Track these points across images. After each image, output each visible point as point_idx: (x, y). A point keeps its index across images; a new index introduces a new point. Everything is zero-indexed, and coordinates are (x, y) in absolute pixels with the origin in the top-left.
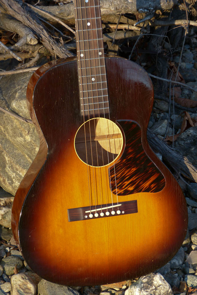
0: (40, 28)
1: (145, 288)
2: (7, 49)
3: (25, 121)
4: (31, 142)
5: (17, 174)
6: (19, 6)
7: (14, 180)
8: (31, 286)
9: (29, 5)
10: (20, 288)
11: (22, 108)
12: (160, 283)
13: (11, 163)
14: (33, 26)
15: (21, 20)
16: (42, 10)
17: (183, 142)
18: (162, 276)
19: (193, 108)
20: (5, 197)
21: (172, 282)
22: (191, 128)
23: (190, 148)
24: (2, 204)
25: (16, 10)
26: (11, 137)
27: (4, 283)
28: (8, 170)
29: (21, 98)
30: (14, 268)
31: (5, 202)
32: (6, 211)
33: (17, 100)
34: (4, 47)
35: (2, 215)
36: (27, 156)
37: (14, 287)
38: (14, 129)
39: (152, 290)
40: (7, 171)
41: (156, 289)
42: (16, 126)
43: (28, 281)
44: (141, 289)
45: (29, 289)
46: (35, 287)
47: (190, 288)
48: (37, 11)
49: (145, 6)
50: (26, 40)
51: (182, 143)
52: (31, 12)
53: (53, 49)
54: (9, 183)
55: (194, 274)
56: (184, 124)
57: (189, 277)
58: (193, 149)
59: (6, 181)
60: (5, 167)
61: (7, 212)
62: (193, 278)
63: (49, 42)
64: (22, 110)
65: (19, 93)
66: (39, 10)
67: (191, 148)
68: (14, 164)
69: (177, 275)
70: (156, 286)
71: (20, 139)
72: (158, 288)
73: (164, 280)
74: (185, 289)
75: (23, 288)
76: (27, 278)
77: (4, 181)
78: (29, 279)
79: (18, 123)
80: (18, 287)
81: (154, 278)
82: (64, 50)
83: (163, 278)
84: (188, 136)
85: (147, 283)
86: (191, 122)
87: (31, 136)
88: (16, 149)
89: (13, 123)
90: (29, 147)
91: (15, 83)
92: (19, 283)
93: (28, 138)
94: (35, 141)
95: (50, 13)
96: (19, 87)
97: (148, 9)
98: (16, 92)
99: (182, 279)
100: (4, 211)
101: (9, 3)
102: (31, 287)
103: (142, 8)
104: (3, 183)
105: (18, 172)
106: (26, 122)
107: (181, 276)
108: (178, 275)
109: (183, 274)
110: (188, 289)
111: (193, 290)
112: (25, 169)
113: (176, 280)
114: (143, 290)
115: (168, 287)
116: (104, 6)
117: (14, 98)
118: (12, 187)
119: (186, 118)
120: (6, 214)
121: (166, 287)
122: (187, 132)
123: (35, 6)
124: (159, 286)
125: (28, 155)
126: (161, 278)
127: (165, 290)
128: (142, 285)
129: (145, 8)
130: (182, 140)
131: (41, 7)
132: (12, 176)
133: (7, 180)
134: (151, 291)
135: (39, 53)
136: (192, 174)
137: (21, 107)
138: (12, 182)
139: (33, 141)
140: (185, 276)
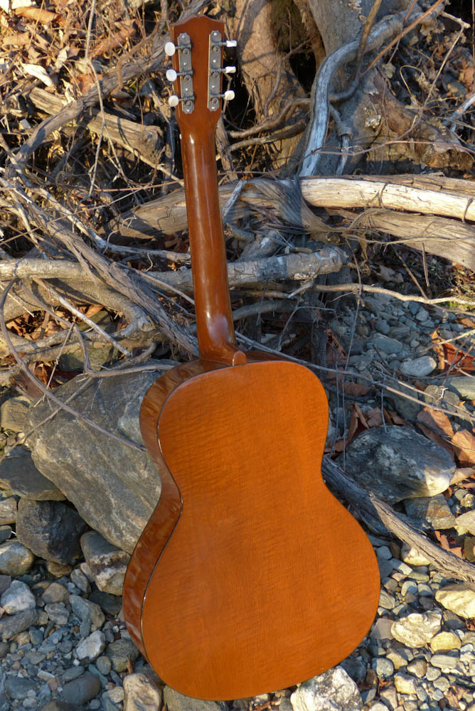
0: (156, 307)
1: (321, 691)
2: (108, 337)
3: (139, 450)
4: (148, 478)
5: (128, 523)
6: (125, 275)
7: (124, 532)
8: (154, 694)
9: (137, 271)
10: (138, 696)
11: (134, 430)
12: (343, 681)
13: (119, 508)
14: (145, 304)
15: (128, 295)
16: (157, 278)
17: (356, 453)
18: (344, 671)
19: (363, 396)
20: (110, 551)
21: (356, 673)
22: (366, 432)
23: (366, 461)
24: (106, 564)
25: (121, 281)
26: (118, 470)
27: (114, 687)
28: (115, 518)
29: (131, 414)
30: (127, 661)
31: (111, 560)
32: (112, 574)
33: (126, 417)
34: (105, 334)
35: (108, 580)
36: (142, 498)
37: (130, 696)
38: (123, 460)
39: (332, 694)
40: (113, 518)
41: (337, 692)
42: (126, 456)
43: (149, 684)
44: (316, 693)
45: (151, 698)
46: (159, 695)
47: (381, 680)
48: (149, 279)
49: (304, 270)
50: (137, 325)
51: (354, 454)
52: (140, 281)
53: (175, 337)
54: (117, 536)
55: (384, 657)
56: (354, 424)
57: (379, 661)
58: (371, 463)
59: (113, 533)
60: (110, 512)
61: (115, 575)
62: (384, 663)
63: (170, 326)
64: (134, 432)
65: (129, 406)
66: (153, 279)
67: (368, 462)
68: (124, 510)
69: (360, 658)
70: (337, 687)
71: (132, 475)
72: (340, 690)
73: (347, 677)
74: (375, 682)
75: (143, 697)
76: (147, 681)
77: (109, 532)
78: (150, 682)
79: (128, 452)
80: (136, 696)
81: (333, 675)
82: (191, 339)
83: (346, 674)
84: (363, 444)
85: (324, 682)
86: (363, 420)
87: (149, 470)
88: (127, 488)
89: (121, 450)
90: (145, 486)
91: (121, 389)
92: (136, 689)
93: (145, 474)
94: (154, 477)
95: (168, 282)
96: (129, 396)
97: (307, 274)
98: (124, 404)
99: (369, 665)
100: (110, 574)
101: (110, 271)
102: (153, 696)
103: (299, 273)
104: (107, 535)
105: (130, 520)
106: (141, 451)
107: (366, 660)
108: (363, 659)
109: (368, 656)
110: (378, 681)
111: (385, 683)
112: (140, 516)
113: (361, 669)
114: (318, 695)
115: (354, 688)
116: (246, 272)
117: (122, 414)
118: (122, 541)
119: (356, 415)
120: (112, 577)
121: (350, 688)
122: (362, 439)
123: (146, 273)
124: (340, 687)
125: (144, 497)
126: (343, 674)
127: (350, 693)
128: (317, 686)
129: (303, 273)
130: (355, 450)
131: (154, 274)
132: (122, 526)
133: (113, 531)
134: (330, 696)
135: (153, 341)
136: (381, 516)
137: (133, 428)
138: (122, 535)
139: (152, 478)
140: (373, 659)
